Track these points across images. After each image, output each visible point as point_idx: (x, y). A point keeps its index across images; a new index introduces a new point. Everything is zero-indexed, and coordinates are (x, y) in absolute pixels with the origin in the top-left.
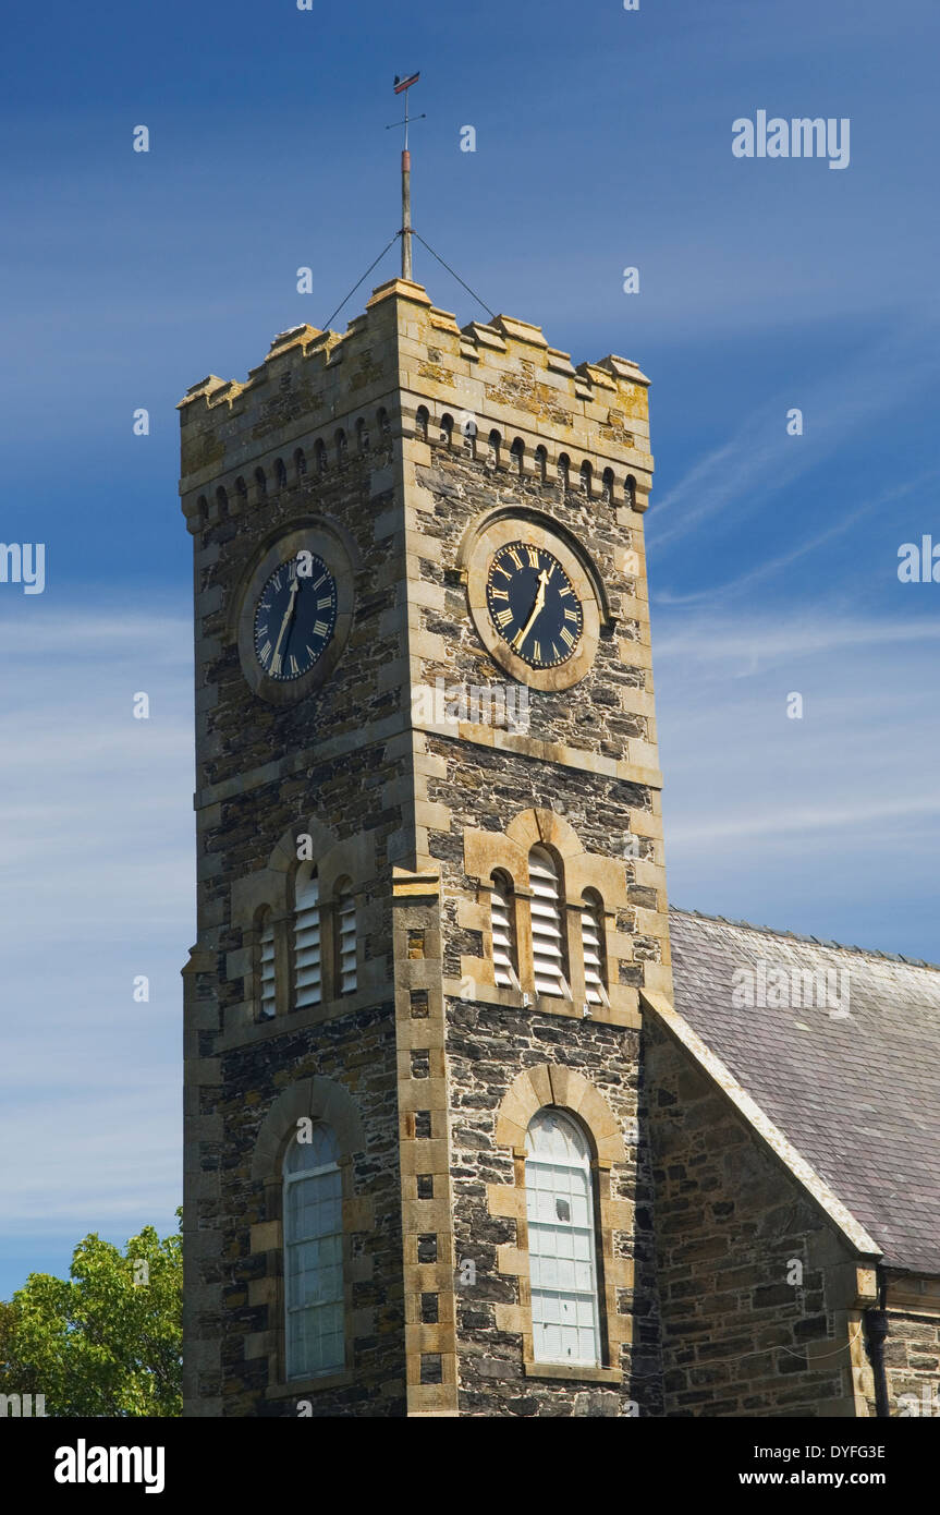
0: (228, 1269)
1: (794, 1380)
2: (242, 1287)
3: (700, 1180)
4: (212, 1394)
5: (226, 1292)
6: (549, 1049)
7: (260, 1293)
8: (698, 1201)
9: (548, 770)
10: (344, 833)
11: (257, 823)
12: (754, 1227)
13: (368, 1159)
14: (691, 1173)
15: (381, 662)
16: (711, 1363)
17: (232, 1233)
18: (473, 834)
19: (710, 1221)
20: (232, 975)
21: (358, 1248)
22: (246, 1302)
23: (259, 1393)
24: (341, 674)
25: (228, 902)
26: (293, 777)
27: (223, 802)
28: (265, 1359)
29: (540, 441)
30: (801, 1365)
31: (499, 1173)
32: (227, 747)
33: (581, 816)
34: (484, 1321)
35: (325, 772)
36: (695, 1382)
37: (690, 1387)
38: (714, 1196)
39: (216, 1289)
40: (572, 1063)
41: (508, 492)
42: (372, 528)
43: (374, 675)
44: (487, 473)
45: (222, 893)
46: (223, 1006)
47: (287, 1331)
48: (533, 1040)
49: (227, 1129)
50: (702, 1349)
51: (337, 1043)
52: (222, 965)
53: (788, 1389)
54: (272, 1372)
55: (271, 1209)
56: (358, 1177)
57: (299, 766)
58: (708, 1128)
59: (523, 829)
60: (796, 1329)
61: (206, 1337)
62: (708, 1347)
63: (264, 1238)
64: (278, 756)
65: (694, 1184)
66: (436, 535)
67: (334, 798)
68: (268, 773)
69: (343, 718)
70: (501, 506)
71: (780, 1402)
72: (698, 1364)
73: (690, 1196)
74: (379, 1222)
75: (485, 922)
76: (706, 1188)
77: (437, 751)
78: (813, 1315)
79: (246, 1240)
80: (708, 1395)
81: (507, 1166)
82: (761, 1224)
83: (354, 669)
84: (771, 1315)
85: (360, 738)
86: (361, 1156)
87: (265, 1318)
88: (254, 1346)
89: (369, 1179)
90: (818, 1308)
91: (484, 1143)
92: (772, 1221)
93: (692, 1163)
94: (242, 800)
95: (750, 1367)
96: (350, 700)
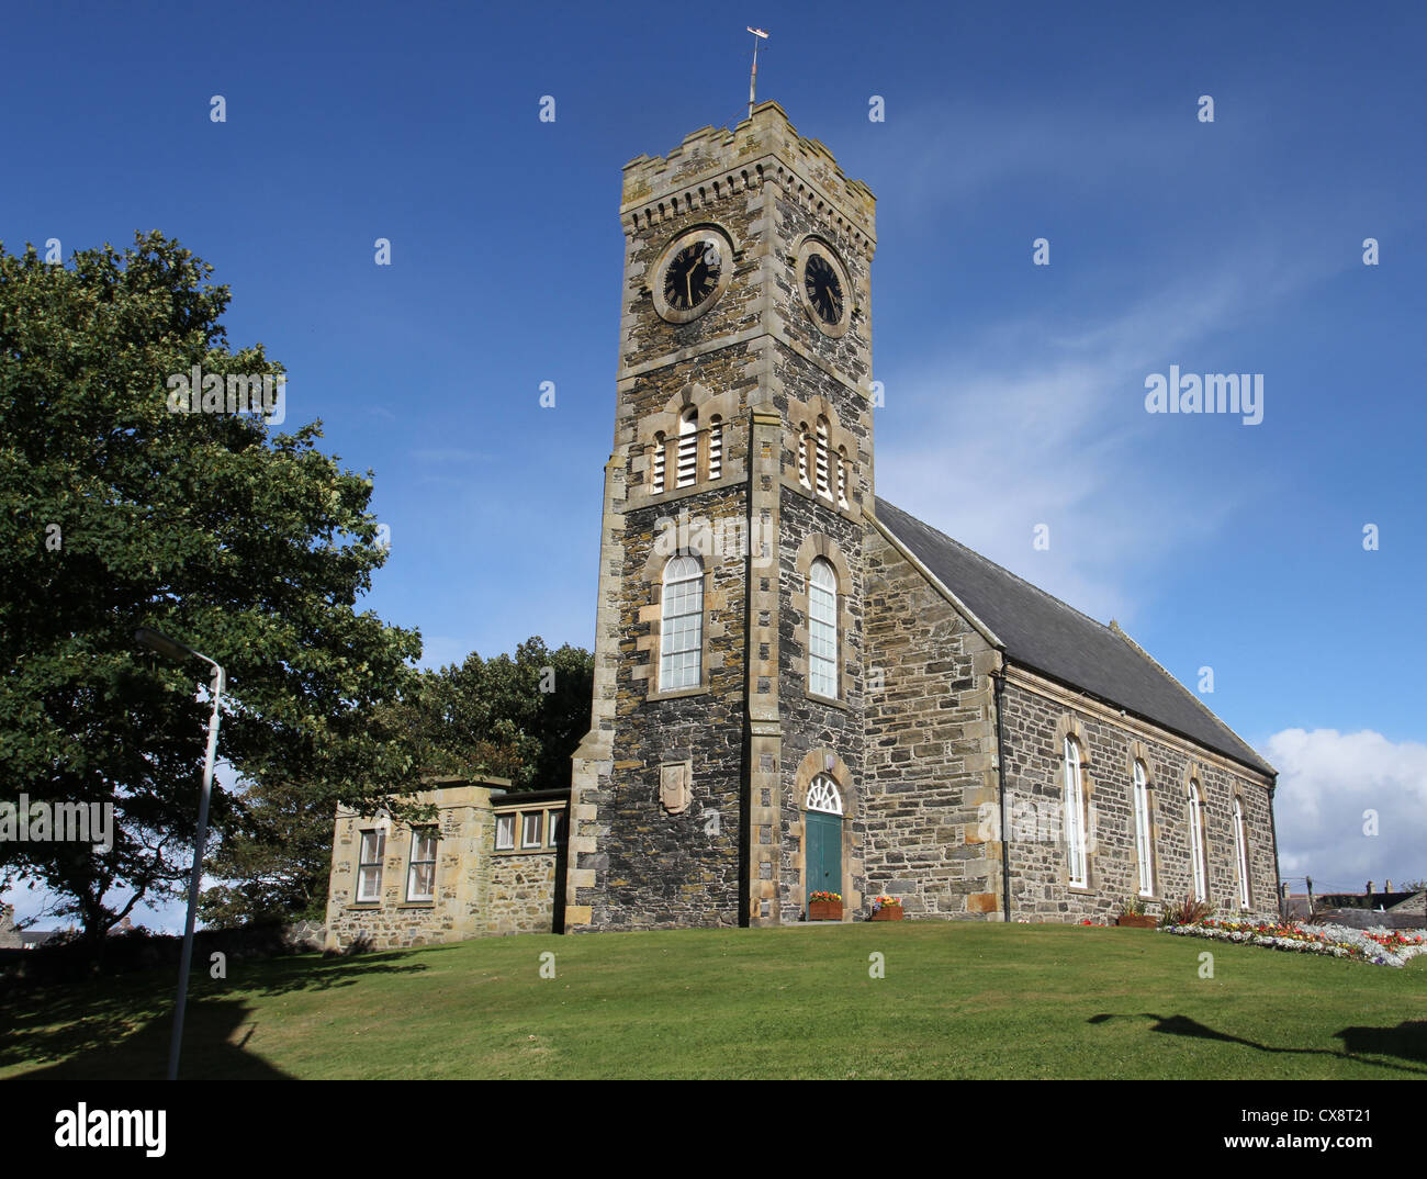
0: (623, 631)
1: (950, 712)
2: (633, 640)
3: (894, 606)
4: (609, 698)
5: (621, 643)
6: (822, 525)
7: (643, 644)
8: (893, 617)
9: (826, 377)
10: (717, 391)
11: (658, 388)
12: (929, 631)
13: (724, 570)
14: (889, 603)
15: (749, 299)
16: (896, 703)
17: (627, 611)
18: (792, 399)
19: (900, 630)
20: (635, 469)
21: (714, 619)
22: (636, 648)
23: (640, 698)
24: (719, 308)
25: (636, 430)
26: (684, 361)
27: (636, 376)
28: (646, 679)
29: (831, 207)
30: (954, 703)
31: (797, 585)
32: (640, 347)
33: (839, 407)
34: (788, 665)
35: (706, 358)
36: (884, 713)
37: (881, 715)
38: (903, 615)
39: (616, 641)
40: (831, 535)
41: (815, 228)
42: (746, 229)
43: (744, 306)
44: (806, 215)
45: (632, 425)
46: (628, 487)
47: (661, 666)
48: (814, 518)
49: (627, 554)
50: (889, 696)
51: (706, 506)
52: (629, 465)
53: (945, 717)
54: (651, 687)
55: (653, 600)
56: (716, 580)
57: (689, 356)
58: (902, 579)
59: (814, 406)
60: (953, 685)
61: (608, 667)
62: (894, 695)
63: (647, 614)
64: (675, 351)
65: (890, 609)
66: (782, 237)
67: (712, 373)
68: (669, 359)
69: (721, 329)
70: (811, 233)
71: (939, 724)
72: (887, 703)
73: (888, 614)
74: (730, 605)
75: (796, 449)
76: (897, 610)
77: (778, 350)
78: (964, 678)
79: (636, 615)
80: (893, 720)
81: (801, 583)
82: (932, 630)
83: (730, 304)
84: (937, 677)
85: (733, 339)
86: (719, 568)
87: (645, 657)
88: (639, 673)
89: (724, 580)
90: (969, 674)
91: (792, 568)
92: (940, 628)
93: (890, 597)
94: (647, 375)
95: (922, 706)
96: (726, 320)
